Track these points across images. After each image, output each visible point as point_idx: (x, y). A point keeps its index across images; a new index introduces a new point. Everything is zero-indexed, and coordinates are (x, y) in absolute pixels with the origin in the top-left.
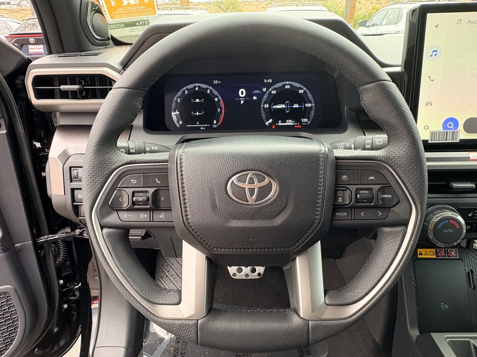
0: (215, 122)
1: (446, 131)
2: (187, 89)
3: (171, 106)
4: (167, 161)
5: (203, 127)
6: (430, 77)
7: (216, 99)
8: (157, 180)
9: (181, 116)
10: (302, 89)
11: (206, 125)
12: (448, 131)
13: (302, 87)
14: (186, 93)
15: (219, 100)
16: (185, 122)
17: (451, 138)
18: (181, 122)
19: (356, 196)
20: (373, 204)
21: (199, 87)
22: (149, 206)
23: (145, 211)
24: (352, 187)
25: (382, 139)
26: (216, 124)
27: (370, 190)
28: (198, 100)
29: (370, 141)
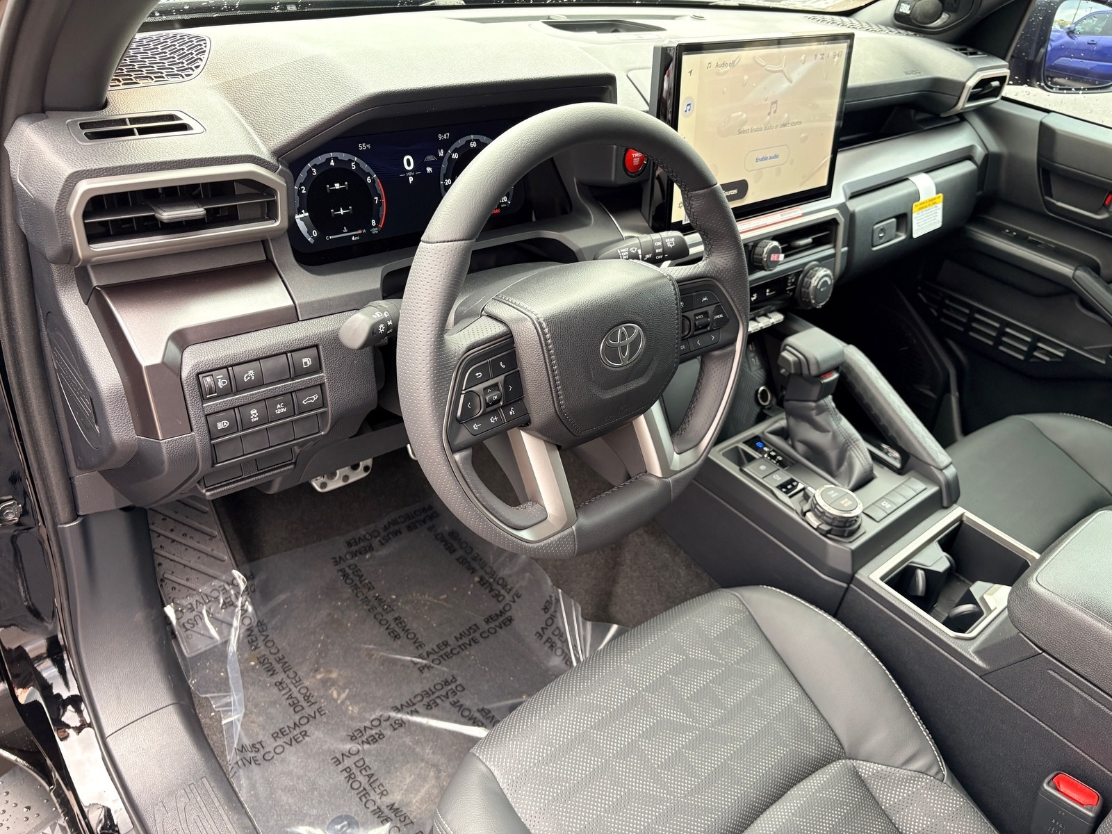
0: (373, 222)
2: (314, 166)
5: (355, 236)
7: (368, 180)
8: (501, 364)
9: (314, 221)
11: (360, 232)
14: (315, 173)
15: (373, 180)
16: (323, 231)
18: (315, 233)
19: (695, 324)
20: (709, 328)
21: (336, 159)
22: (501, 403)
23: (495, 412)
24: (690, 314)
25: (673, 239)
26: (376, 226)
27: (706, 314)
28: (337, 186)
29: (660, 243)
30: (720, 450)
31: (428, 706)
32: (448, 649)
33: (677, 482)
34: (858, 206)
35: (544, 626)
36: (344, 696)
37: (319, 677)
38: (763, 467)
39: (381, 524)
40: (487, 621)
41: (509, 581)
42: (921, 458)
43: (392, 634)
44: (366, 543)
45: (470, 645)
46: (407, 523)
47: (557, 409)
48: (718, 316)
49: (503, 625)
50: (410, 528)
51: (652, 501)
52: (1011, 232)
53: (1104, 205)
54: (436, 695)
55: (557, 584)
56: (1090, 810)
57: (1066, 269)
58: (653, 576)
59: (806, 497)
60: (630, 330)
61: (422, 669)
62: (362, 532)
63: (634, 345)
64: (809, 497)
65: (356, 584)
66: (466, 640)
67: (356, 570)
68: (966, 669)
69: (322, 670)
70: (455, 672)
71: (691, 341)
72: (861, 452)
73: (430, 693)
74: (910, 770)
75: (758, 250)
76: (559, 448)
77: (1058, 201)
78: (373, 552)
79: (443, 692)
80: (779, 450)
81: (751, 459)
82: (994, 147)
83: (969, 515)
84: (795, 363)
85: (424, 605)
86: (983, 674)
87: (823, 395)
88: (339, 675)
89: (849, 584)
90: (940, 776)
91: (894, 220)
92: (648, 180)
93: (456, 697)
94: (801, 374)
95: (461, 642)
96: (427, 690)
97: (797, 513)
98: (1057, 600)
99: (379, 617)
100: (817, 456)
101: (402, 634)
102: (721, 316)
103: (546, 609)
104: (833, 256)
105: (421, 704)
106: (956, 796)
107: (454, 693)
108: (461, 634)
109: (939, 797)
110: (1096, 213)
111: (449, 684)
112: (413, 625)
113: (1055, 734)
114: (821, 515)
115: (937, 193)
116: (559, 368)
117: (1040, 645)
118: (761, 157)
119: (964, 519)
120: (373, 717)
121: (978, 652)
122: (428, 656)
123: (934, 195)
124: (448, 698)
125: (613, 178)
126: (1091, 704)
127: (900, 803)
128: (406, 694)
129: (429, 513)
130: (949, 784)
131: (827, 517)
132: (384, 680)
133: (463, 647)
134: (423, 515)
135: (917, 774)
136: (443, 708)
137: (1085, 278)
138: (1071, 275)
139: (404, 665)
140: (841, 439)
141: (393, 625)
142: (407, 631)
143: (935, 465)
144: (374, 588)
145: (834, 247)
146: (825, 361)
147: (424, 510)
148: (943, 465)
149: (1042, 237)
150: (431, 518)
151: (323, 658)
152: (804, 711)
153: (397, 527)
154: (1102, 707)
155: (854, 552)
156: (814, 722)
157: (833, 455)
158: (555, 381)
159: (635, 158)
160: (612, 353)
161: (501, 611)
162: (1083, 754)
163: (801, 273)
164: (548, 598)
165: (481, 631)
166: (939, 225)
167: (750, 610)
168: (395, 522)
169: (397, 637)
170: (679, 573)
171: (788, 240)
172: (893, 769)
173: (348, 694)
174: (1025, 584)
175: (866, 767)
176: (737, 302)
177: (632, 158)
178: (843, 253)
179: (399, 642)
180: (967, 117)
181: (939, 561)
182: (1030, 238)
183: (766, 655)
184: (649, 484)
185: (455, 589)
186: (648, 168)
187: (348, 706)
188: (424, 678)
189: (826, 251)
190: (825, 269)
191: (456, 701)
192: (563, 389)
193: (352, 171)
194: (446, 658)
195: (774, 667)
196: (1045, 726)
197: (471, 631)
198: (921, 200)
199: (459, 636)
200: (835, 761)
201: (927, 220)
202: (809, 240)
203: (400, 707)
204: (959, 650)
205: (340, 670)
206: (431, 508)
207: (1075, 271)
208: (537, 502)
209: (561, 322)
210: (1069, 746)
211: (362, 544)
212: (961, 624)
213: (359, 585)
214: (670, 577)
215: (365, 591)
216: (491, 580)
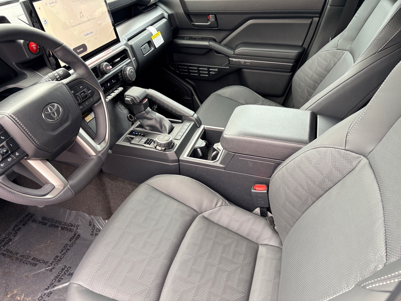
8: (1, 137)
19: (82, 97)
20: (88, 97)
22: (10, 152)
23: (9, 156)
24: (78, 94)
25: (61, 71)
27: (84, 92)
29: (57, 74)
30: (121, 140)
31: (59, 281)
32: (59, 258)
33: (102, 154)
34: (131, 42)
35: (92, 231)
36: (23, 297)
37: (9, 296)
38: (137, 139)
39: (10, 230)
40: (70, 241)
41: (73, 223)
42: (185, 115)
43: (33, 265)
44: (7, 239)
45: (67, 252)
46: (22, 224)
47: (36, 145)
48: (90, 92)
49: (77, 239)
50: (24, 225)
51: (96, 164)
52: (187, 38)
53: (208, 19)
54: (60, 276)
55: (90, 214)
56: (265, 191)
57: (206, 43)
58: (121, 194)
59: (154, 142)
60: (53, 106)
61: (51, 270)
62: (4, 236)
63: (58, 110)
64: (155, 142)
65: (10, 256)
66: (65, 251)
67: (8, 251)
68: (220, 170)
69: (9, 293)
70: (65, 264)
71: (83, 104)
72: (167, 122)
73: (58, 276)
74: (218, 207)
75: (101, 67)
76: (48, 160)
77: (195, 23)
78: (13, 241)
79: (63, 273)
80: (141, 132)
81: (132, 138)
82: (170, 12)
83: (206, 126)
84: (131, 100)
85: (42, 248)
86: (225, 168)
87: (146, 108)
88: (17, 291)
89: (179, 163)
90: (226, 204)
91: (147, 44)
92: (44, 54)
93: (69, 272)
94: (135, 103)
95: (63, 253)
96: (56, 276)
97: (153, 148)
98: (232, 137)
99: (26, 262)
100: (153, 128)
101: (37, 263)
102: (91, 91)
103: (90, 225)
104: (131, 61)
105: (56, 282)
106: (233, 207)
107: (68, 271)
108: (62, 250)
109: (228, 210)
110: (207, 23)
111: (64, 269)
112: (42, 257)
113: (249, 175)
114: (160, 145)
115: (158, 31)
116: (28, 130)
117: (233, 152)
118: (86, 34)
119: (205, 128)
120: (38, 297)
121: (221, 163)
122: (51, 264)
123: (157, 32)
124: (66, 274)
125: (28, 57)
126: (253, 161)
127: (219, 218)
128: (48, 282)
129: (30, 216)
130: (229, 205)
131: (162, 145)
132: (37, 282)
133: (64, 254)
134: (28, 218)
135: (220, 207)
136: (65, 279)
137: (212, 44)
138: (208, 44)
139: (43, 273)
140: (158, 120)
141: (32, 262)
142: (39, 261)
143: (190, 116)
144: (19, 253)
145: (130, 59)
146: (140, 96)
147: (27, 216)
148: (192, 115)
149: (196, 36)
150: (31, 217)
151: (8, 289)
152: (181, 207)
153: (18, 227)
154: (256, 161)
155: (175, 152)
156: (185, 209)
157: (158, 126)
158: (29, 135)
159: (33, 47)
160: (49, 116)
161: (74, 235)
162: (258, 176)
163: (121, 71)
164: (89, 221)
165: (69, 245)
166: (163, 42)
167: (152, 186)
168: (16, 226)
169: (36, 265)
170: (128, 188)
171: (112, 61)
172: (213, 210)
173: (24, 295)
174: (223, 136)
175: (206, 213)
176: (94, 85)
177: (32, 48)
178: (134, 60)
179: (38, 266)
180: (157, 4)
181: (202, 143)
182: (193, 37)
183: (163, 197)
184: (92, 159)
185: (53, 237)
186: (41, 49)
187: (26, 299)
188: (53, 273)
189: (127, 61)
190: (129, 67)
191: (69, 273)
192: (34, 137)
194: (59, 261)
195: (167, 199)
196: (246, 174)
197: (65, 247)
198: (153, 35)
199: (61, 251)
200: (197, 217)
201: (159, 41)
202: (119, 59)
203: (48, 288)
204: (216, 165)
205: (17, 289)
206: (29, 214)
207: (209, 42)
208: (48, 183)
209: (20, 112)
210: (254, 177)
211: (6, 240)
212: (214, 158)
213: (12, 255)
214: (126, 191)
215: (15, 256)
216: (66, 226)
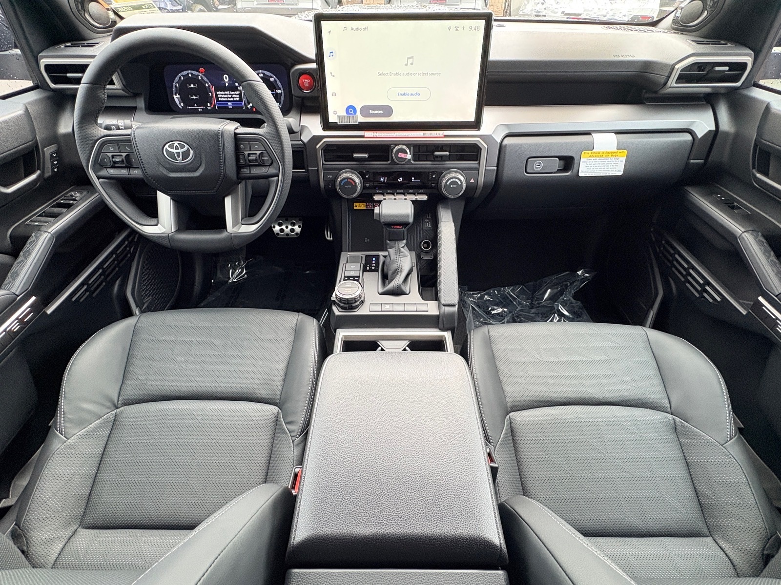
0: (209, 104)
1: (348, 116)
2: (182, 75)
3: (172, 90)
4: (129, 135)
5: (200, 109)
6: (331, 73)
7: (207, 85)
8: (127, 148)
9: (182, 99)
10: (272, 77)
11: (202, 107)
12: (350, 116)
13: (272, 75)
14: (182, 79)
15: (209, 86)
16: (186, 105)
17: (352, 121)
18: (182, 104)
19: (248, 159)
20: (258, 163)
21: (192, 74)
22: (125, 165)
23: (123, 168)
24: (246, 153)
26: (210, 106)
28: (192, 86)
38: (353, 267)
48: (265, 158)
60: (182, 145)
71: (250, 168)
91: (557, 159)
115: (620, 149)
118: (402, 93)
119: (444, 339)
123: (614, 150)
137: (747, 239)
145: (477, 164)
155: (337, 317)
159: (304, 82)
166: (619, 174)
178: (489, 170)
189: (466, 164)
193: (198, 80)
198: (594, 150)
207: (744, 232)
